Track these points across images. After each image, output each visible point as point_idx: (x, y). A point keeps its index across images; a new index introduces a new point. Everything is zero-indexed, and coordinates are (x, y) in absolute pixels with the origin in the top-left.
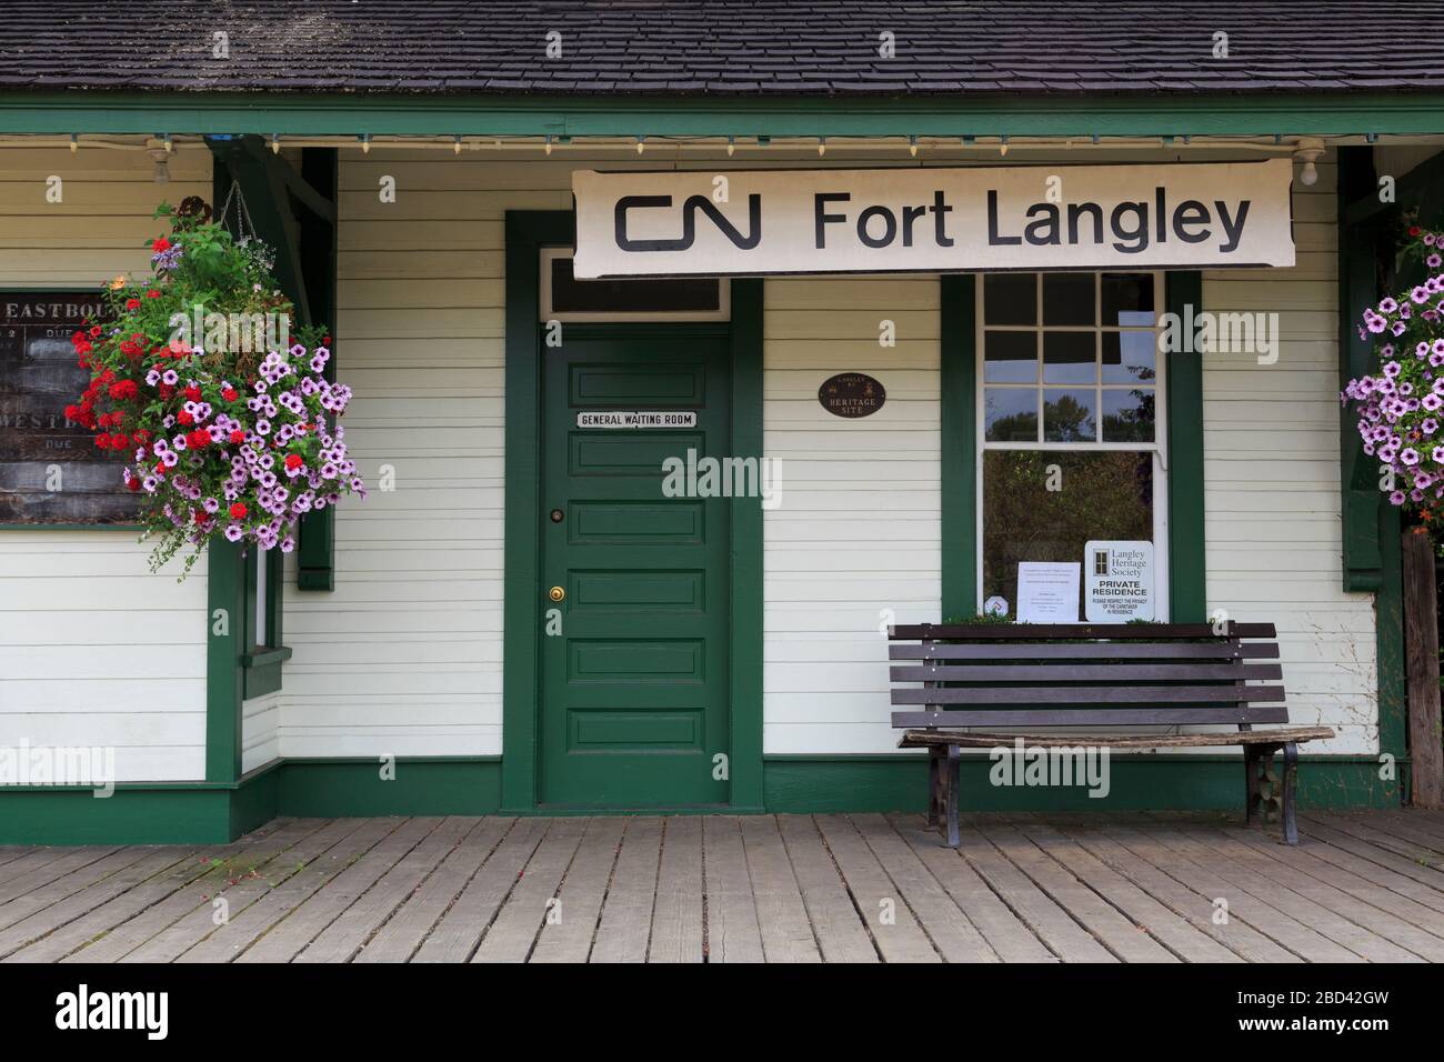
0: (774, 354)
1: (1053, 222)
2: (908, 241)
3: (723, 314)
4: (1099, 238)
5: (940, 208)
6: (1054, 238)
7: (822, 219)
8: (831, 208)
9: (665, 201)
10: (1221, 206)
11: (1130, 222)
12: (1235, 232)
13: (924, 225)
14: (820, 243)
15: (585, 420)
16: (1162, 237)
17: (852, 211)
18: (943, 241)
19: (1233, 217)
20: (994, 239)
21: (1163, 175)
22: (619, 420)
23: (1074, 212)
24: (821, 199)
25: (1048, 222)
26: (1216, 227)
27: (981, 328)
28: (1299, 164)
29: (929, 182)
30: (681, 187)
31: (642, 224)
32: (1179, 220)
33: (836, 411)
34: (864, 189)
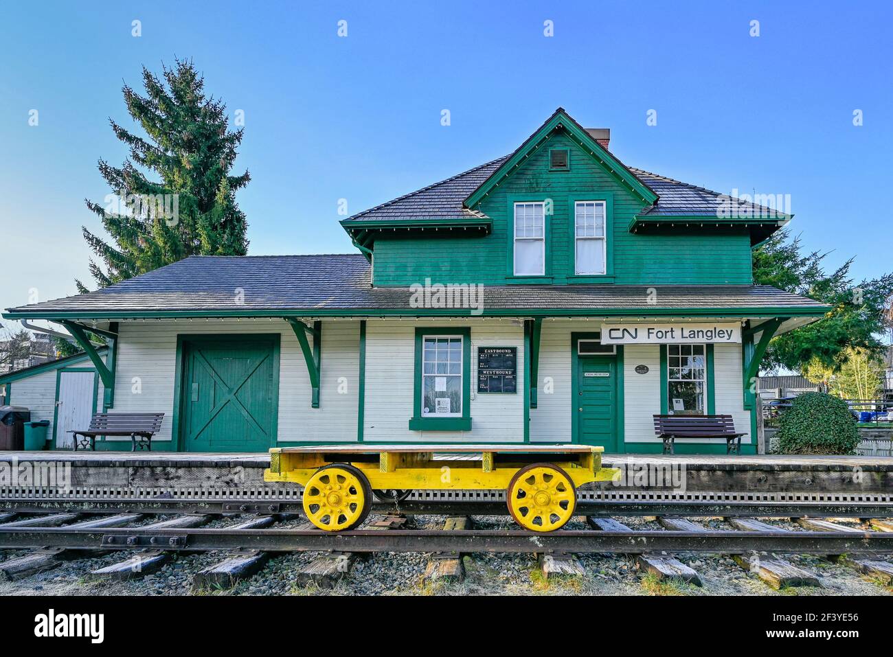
0: (626, 361)
1: (694, 334)
2: (666, 337)
3: (615, 352)
4: (703, 337)
5: (672, 331)
6: (694, 337)
7: (649, 333)
8: (651, 331)
9: (619, 330)
10: (727, 331)
11: (709, 334)
12: (730, 336)
13: (669, 335)
14: (649, 338)
15: (586, 374)
16: (715, 337)
17: (655, 331)
18: (673, 337)
19: (729, 333)
20: (683, 337)
21: (715, 325)
22: (593, 374)
23: (698, 332)
24: (649, 329)
25: (693, 334)
26: (726, 335)
27: (668, 356)
28: (742, 322)
29: (670, 326)
30: (622, 327)
31: (614, 334)
32: (719, 334)
33: (639, 373)
34: (657, 328)
